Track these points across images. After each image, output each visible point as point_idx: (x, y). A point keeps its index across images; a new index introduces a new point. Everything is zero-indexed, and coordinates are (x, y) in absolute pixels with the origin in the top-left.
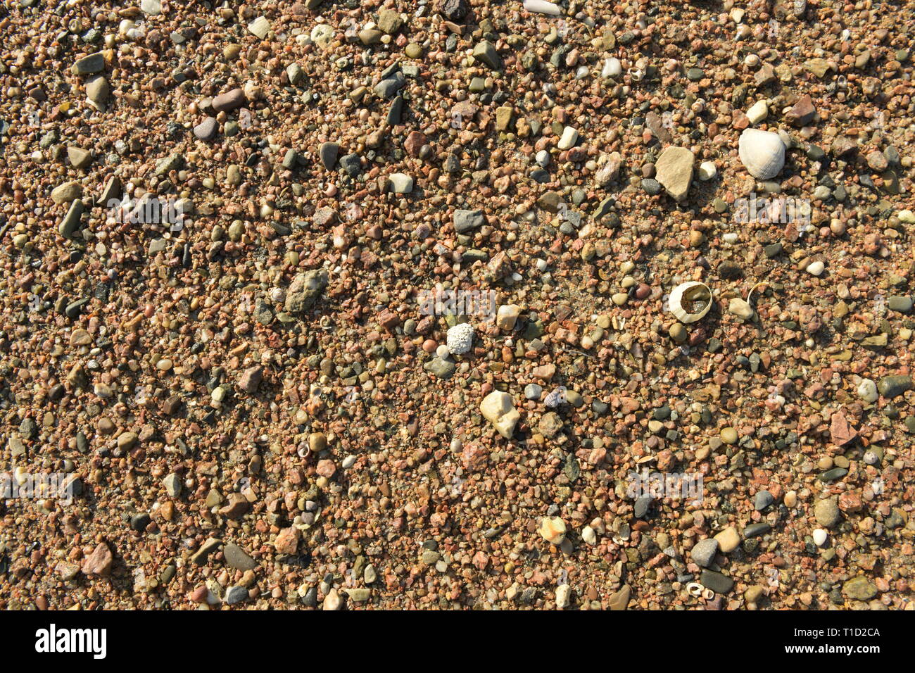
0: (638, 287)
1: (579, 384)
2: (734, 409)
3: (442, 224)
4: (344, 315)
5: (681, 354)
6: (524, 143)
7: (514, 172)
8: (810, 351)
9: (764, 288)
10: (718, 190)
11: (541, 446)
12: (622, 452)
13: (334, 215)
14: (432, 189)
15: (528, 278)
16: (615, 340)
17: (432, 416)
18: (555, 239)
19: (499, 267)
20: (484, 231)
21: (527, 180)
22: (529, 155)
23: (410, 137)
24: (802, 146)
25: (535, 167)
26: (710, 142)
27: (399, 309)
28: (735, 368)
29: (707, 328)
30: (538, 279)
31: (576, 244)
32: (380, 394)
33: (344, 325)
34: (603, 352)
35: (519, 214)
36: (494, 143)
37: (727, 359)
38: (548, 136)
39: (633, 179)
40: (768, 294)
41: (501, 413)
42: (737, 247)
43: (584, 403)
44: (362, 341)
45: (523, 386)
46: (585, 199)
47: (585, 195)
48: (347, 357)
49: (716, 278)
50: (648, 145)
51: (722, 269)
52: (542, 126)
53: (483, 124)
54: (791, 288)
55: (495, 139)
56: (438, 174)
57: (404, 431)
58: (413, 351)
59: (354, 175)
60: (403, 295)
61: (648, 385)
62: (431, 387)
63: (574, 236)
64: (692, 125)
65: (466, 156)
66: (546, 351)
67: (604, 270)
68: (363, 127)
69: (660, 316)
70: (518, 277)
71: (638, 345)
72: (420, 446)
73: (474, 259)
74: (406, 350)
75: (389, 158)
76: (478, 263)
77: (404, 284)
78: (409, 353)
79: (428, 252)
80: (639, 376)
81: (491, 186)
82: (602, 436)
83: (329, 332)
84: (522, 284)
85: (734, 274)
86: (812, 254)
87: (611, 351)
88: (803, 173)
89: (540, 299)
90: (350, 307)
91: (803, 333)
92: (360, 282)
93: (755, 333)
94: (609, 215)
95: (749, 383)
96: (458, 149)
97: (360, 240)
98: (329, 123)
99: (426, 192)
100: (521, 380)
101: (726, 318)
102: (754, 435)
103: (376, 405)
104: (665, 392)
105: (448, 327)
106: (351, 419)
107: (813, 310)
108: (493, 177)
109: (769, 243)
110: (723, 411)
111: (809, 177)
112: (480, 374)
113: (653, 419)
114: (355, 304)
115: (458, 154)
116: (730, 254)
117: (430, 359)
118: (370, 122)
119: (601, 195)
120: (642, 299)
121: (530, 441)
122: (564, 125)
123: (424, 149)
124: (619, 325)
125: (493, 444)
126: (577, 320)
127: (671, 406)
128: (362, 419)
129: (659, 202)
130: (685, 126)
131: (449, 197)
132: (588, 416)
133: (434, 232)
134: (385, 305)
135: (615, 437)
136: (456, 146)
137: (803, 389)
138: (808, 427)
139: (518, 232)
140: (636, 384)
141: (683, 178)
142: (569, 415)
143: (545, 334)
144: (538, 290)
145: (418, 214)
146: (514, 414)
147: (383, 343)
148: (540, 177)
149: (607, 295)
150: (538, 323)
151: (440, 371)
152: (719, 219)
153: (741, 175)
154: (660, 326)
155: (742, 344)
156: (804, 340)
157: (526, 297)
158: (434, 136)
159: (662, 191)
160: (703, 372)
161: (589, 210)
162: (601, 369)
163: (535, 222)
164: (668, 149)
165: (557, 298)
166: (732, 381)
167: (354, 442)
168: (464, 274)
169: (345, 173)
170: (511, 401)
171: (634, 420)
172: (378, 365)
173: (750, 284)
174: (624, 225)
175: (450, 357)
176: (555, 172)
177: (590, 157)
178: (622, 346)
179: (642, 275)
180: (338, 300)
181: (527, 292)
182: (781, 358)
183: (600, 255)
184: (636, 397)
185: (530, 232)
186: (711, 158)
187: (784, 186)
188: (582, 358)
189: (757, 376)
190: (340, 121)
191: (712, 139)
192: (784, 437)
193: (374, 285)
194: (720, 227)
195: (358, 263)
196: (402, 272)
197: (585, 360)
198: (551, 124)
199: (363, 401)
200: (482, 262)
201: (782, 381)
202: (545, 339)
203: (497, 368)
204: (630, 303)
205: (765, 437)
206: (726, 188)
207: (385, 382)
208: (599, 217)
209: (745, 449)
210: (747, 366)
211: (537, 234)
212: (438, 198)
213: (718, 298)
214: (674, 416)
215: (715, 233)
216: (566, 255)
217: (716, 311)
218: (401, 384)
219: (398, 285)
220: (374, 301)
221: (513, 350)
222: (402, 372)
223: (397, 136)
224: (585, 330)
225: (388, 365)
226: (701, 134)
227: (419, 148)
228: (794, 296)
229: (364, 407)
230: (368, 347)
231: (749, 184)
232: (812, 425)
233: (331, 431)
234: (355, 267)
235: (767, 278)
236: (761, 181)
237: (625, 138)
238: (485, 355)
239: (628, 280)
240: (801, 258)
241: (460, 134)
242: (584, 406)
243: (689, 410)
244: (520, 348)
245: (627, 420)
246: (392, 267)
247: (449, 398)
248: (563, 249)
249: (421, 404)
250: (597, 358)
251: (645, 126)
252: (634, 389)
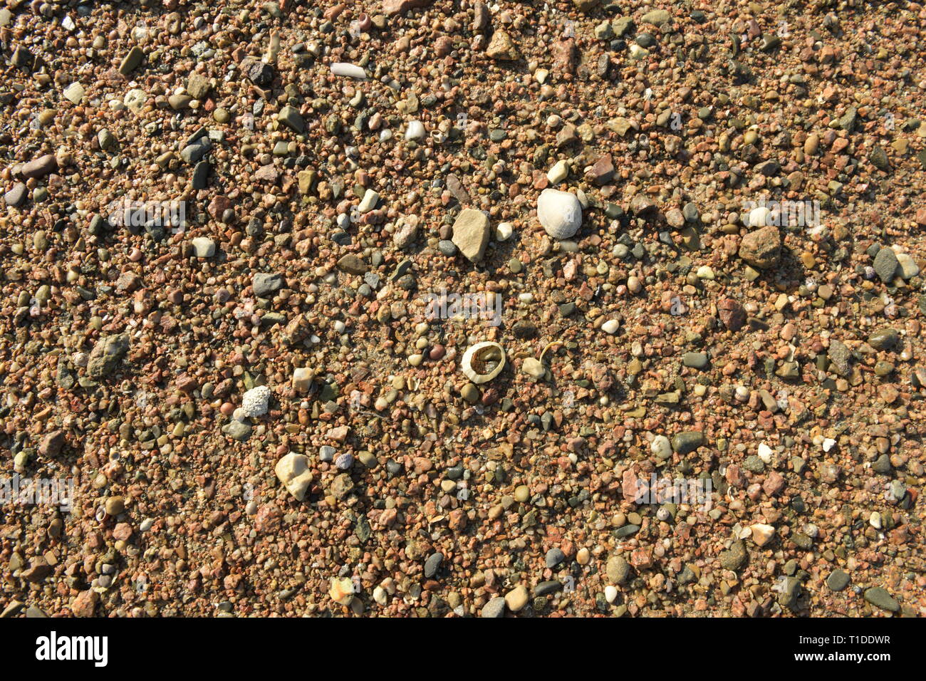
0: (432, 348)
1: (374, 445)
2: (528, 467)
3: (243, 287)
4: (145, 379)
5: (475, 414)
6: (327, 205)
7: (316, 234)
8: (604, 408)
9: (556, 347)
10: (515, 250)
11: (332, 507)
12: (416, 511)
13: (136, 280)
14: (235, 252)
15: (326, 340)
16: (410, 401)
17: (228, 478)
18: (355, 300)
19: (295, 331)
20: (282, 295)
21: (328, 242)
22: (330, 217)
23: (213, 202)
24: (600, 206)
25: (337, 230)
26: (510, 202)
27: (198, 373)
28: (528, 427)
29: (500, 388)
30: (336, 341)
31: (372, 306)
32: (177, 458)
33: (144, 386)
34: (396, 413)
35: (319, 277)
36: (298, 206)
37: (520, 418)
38: (350, 199)
39: (431, 240)
40: (561, 352)
41: (292, 476)
42: (532, 307)
43: (378, 463)
44: (161, 404)
45: (318, 448)
46: (383, 262)
47: (383, 257)
48: (147, 421)
49: (511, 337)
50: (447, 207)
51: (516, 329)
52: (345, 189)
53: (285, 188)
54: (587, 347)
55: (298, 202)
56: (243, 237)
57: (201, 493)
58: (211, 414)
59: (158, 240)
60: (200, 359)
61: (442, 445)
62: (228, 450)
63: (371, 297)
64: (492, 186)
65: (269, 218)
66: (340, 412)
67: (400, 332)
68: (169, 192)
69: (453, 377)
70: (316, 339)
71: (431, 406)
72: (217, 508)
73: (272, 322)
74: (204, 413)
75: (194, 222)
76: (276, 326)
77: (203, 348)
78: (207, 416)
79: (228, 315)
80: (433, 436)
81: (293, 249)
82: (396, 495)
83: (130, 396)
84: (320, 346)
85: (530, 334)
86: (608, 312)
87: (404, 412)
88: (602, 231)
89: (337, 360)
90: (150, 371)
91: (597, 392)
92: (160, 346)
93: (548, 391)
94: (404, 277)
95: (543, 442)
96: (260, 213)
97: (161, 304)
98: (137, 187)
99: (229, 256)
100: (315, 442)
101: (519, 377)
102: (546, 494)
103: (174, 468)
104: (459, 451)
105: (246, 390)
106: (149, 482)
107: (604, 369)
108: (295, 240)
109: (564, 302)
110: (517, 469)
111: (608, 235)
112: (276, 436)
113: (446, 478)
114: (155, 368)
115: (261, 217)
116: (525, 313)
117: (228, 422)
118: (175, 187)
119: (399, 257)
120: (436, 359)
121: (322, 503)
122: (365, 188)
123: (226, 213)
124: (413, 384)
125: (287, 506)
126: (373, 381)
127: (466, 466)
128: (160, 482)
129: (456, 263)
130: (485, 187)
131: (252, 260)
132: (382, 477)
133: (236, 294)
134: (184, 369)
135: (409, 497)
136: (259, 210)
137: (597, 446)
138: (598, 485)
139: (317, 296)
140: (430, 444)
141: (475, 240)
142: (363, 476)
143: (340, 396)
144: (337, 351)
145: (220, 278)
146: (307, 476)
147: (182, 407)
148: (340, 240)
149: (403, 356)
150: (333, 385)
151: (236, 434)
152: (515, 279)
153: (538, 235)
154: (452, 387)
155: (535, 403)
156: (597, 397)
157: (324, 359)
158: (239, 199)
159: (457, 252)
160: (497, 431)
161: (387, 272)
162: (395, 431)
163: (335, 284)
164: (466, 210)
165: (354, 360)
166: (525, 440)
167: (151, 506)
168: (262, 337)
169: (149, 238)
170: (306, 463)
171: (426, 480)
172: (175, 430)
173: (544, 344)
174: (420, 287)
175: (247, 420)
176: (355, 235)
177: (390, 220)
178: (415, 407)
179: (436, 337)
180: (139, 363)
181: (325, 354)
182: (574, 415)
183: (395, 317)
184: (430, 456)
185: (328, 294)
186: (509, 218)
187: (581, 245)
188: (375, 419)
189: (550, 435)
190: (148, 185)
191: (513, 199)
192: (577, 494)
193: (175, 348)
194: (516, 287)
195: (157, 328)
196: (201, 336)
197: (380, 421)
198: (354, 186)
199: (161, 464)
200: (280, 324)
201: (572, 440)
202: (339, 400)
203: (293, 430)
204: (425, 363)
205: (557, 495)
206: (523, 248)
207: (182, 445)
208: (395, 280)
209: (537, 507)
210: (539, 425)
211: (337, 296)
212: (240, 261)
213: (512, 357)
214: (467, 475)
215: (511, 293)
216: (363, 317)
217: (509, 370)
218: (199, 447)
219: (197, 348)
220: (173, 364)
221: (309, 413)
222: (200, 436)
223: (202, 201)
224: (382, 391)
225: (187, 428)
226: (502, 195)
227: (222, 212)
228: (588, 354)
229: (161, 470)
230: (167, 411)
231: (545, 244)
232: (602, 482)
233: (129, 495)
234: (155, 331)
235: (562, 337)
236: (559, 241)
237: (425, 200)
238: (282, 417)
239: (422, 342)
240: (597, 317)
241: (264, 198)
242: (378, 467)
243: (483, 469)
244: (315, 410)
245: (420, 481)
246: (192, 331)
247: (246, 461)
248: (361, 311)
249: (218, 467)
250: (391, 419)
251: (445, 188)
252: (428, 449)
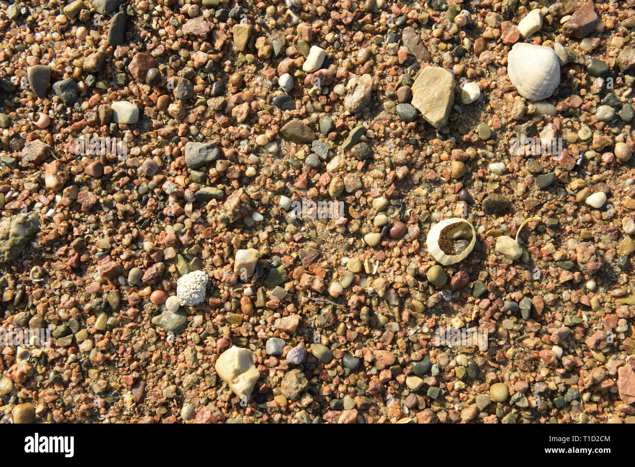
0: (392, 225)
1: (328, 336)
2: (504, 362)
3: (173, 158)
4: (59, 265)
5: (441, 300)
6: (266, 65)
7: (255, 98)
8: (591, 294)
9: (534, 224)
10: (483, 114)
11: (283, 409)
12: (377, 413)
13: (46, 150)
14: (161, 119)
15: (270, 217)
16: (368, 285)
17: (160, 378)
18: (301, 173)
19: (235, 207)
20: (219, 166)
21: (269, 107)
22: (271, 79)
23: (135, 60)
24: (581, 61)
25: (278, 93)
26: (476, 59)
27: (123, 257)
28: (504, 315)
29: (471, 270)
30: (281, 218)
31: (323, 179)
32: (100, 355)
33: (59, 275)
34: (353, 300)
35: (259, 146)
36: (232, 66)
37: (495, 305)
38: (292, 57)
39: (387, 104)
40: (540, 230)
41: (237, 373)
42: (504, 178)
43: (333, 357)
44: (79, 294)
45: (264, 341)
46: (333, 128)
47: (333, 124)
48: (62, 314)
49: (481, 213)
50: (404, 65)
51: (487, 203)
52: (287, 46)
53: (218, 44)
54: (569, 223)
55: (233, 61)
56: (169, 101)
57: (127, 397)
58: (140, 304)
59: (70, 104)
60: (126, 240)
61: (405, 336)
62: (160, 344)
63: (321, 169)
64: (455, 41)
65: (200, 80)
66: (289, 299)
67: (355, 207)
68: (80, 48)
69: (417, 258)
70: (258, 217)
71: (392, 291)
72: (147, 414)
73: (208, 197)
74: (131, 303)
75: (112, 83)
76: (213, 202)
77: (128, 228)
78: (135, 307)
79: (156, 191)
80: (395, 326)
81: (229, 114)
82: (354, 395)
83: (41, 284)
84: (263, 225)
85: (502, 209)
86: (593, 184)
87: (362, 298)
88: (583, 91)
89: (283, 240)
90: (66, 255)
91: (582, 275)
92: (77, 226)
93: (525, 274)
94: (359, 146)
95: (521, 332)
96: (190, 73)
97: (78, 178)
98: (40, 42)
99: (155, 122)
100: (261, 334)
101: (492, 258)
102: (527, 392)
103: (96, 367)
104: (424, 343)
105: (180, 276)
106: (65, 385)
107: (592, 248)
108: (231, 104)
109: (541, 173)
110: (492, 364)
111: (590, 96)
112: (216, 328)
113: (411, 374)
114: (71, 252)
115: (191, 78)
116: (497, 186)
117: (159, 312)
118: (88, 43)
119: (352, 123)
120: (397, 239)
121: (271, 404)
122: (310, 44)
123: (151, 73)
124: (371, 268)
125: (229, 408)
126: (325, 263)
127: (432, 359)
128: (79, 384)
129: (416, 130)
130: (447, 42)
131: (181, 128)
132: (338, 373)
133: (164, 167)
134: (107, 252)
135: (369, 396)
136: (188, 69)
137: (584, 337)
138: (590, 383)
139: (258, 166)
140: (391, 335)
141: (440, 103)
142: (317, 372)
143: (288, 281)
144: (282, 231)
145: (145, 148)
146: (253, 372)
147: (105, 296)
148: (282, 104)
149: (359, 235)
150: (280, 269)
151: (170, 326)
152: (483, 147)
153: (510, 96)
154: (416, 270)
155: (511, 287)
156: (583, 281)
157: (268, 239)
158: (163, 57)
159: (418, 117)
160: (468, 320)
161: (338, 140)
162: (351, 319)
163: (278, 154)
164: (427, 69)
165: (302, 240)
166: (500, 330)
167: (68, 413)
168: (197, 215)
169: (60, 101)
170: (251, 358)
171: (389, 376)
172: (97, 322)
173: (519, 220)
174: (377, 157)
175: (182, 310)
176: (300, 98)
177: (339, 81)
178: (374, 293)
179: (397, 213)
180: (52, 247)
181: (269, 233)
182: (557, 302)
183: (350, 191)
184: (392, 349)
185: (271, 166)
186: (475, 78)
187: (560, 107)
188: (330, 307)
189: (529, 324)
190: (54, 40)
191: (478, 55)
192: (564, 393)
193: (95, 229)
194: (485, 156)
195: (74, 205)
196: (126, 214)
197: (334, 309)
198: (296, 43)
199: (80, 364)
200: (218, 200)
201: (556, 330)
202: (288, 286)
203: (235, 320)
204: (384, 243)
205: (540, 394)
206: (492, 111)
207: (106, 340)
208: (348, 148)
209: (517, 408)
210: (516, 313)
211: (281, 167)
212: (168, 129)
213: (483, 236)
214: (435, 370)
215: (479, 162)
216: (312, 191)
217: (480, 251)
218: (126, 342)
219: (121, 229)
220: (94, 247)
221: (253, 300)
222: (126, 329)
223: (121, 59)
224: (335, 275)
225: (110, 320)
226: (465, 51)
227: (146, 72)
228: (571, 232)
229: (81, 370)
230: (87, 301)
231: (518, 107)
232: (594, 380)
233: (41, 401)
234: (71, 209)
235: (539, 212)
236: (533, 103)
237: (379, 57)
238: (222, 305)
239: (381, 219)
240: (580, 189)
241: (193, 56)
242: (333, 362)
243: (452, 364)
244: (260, 297)
245: (382, 377)
246: (115, 208)
247: (181, 357)
248: (309, 185)
249: (148, 364)
250: (347, 307)
251: (401, 44)
252: (390, 340)
